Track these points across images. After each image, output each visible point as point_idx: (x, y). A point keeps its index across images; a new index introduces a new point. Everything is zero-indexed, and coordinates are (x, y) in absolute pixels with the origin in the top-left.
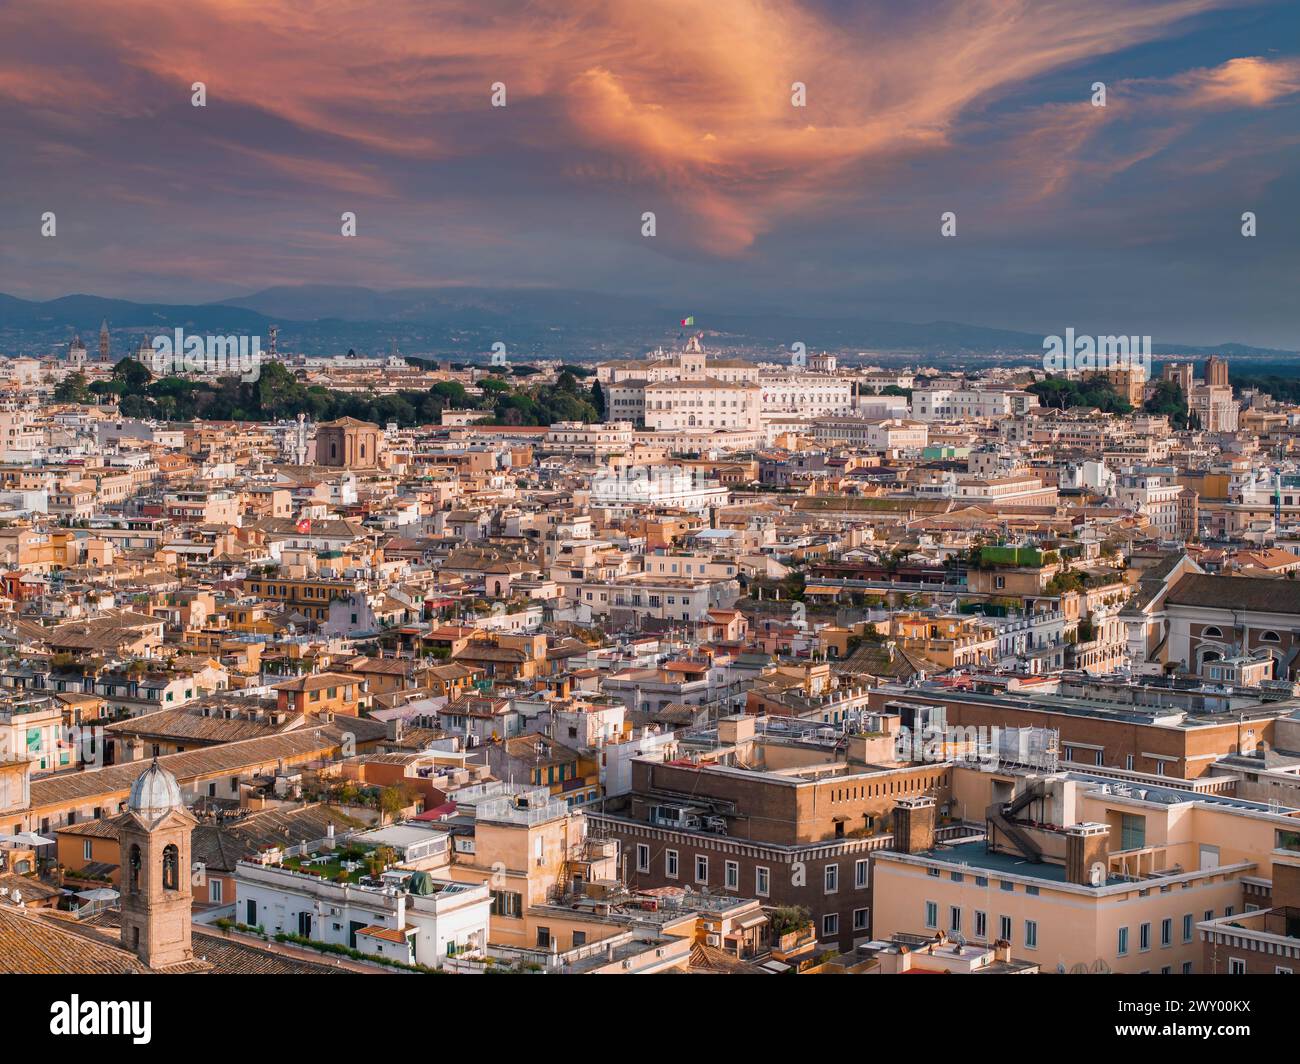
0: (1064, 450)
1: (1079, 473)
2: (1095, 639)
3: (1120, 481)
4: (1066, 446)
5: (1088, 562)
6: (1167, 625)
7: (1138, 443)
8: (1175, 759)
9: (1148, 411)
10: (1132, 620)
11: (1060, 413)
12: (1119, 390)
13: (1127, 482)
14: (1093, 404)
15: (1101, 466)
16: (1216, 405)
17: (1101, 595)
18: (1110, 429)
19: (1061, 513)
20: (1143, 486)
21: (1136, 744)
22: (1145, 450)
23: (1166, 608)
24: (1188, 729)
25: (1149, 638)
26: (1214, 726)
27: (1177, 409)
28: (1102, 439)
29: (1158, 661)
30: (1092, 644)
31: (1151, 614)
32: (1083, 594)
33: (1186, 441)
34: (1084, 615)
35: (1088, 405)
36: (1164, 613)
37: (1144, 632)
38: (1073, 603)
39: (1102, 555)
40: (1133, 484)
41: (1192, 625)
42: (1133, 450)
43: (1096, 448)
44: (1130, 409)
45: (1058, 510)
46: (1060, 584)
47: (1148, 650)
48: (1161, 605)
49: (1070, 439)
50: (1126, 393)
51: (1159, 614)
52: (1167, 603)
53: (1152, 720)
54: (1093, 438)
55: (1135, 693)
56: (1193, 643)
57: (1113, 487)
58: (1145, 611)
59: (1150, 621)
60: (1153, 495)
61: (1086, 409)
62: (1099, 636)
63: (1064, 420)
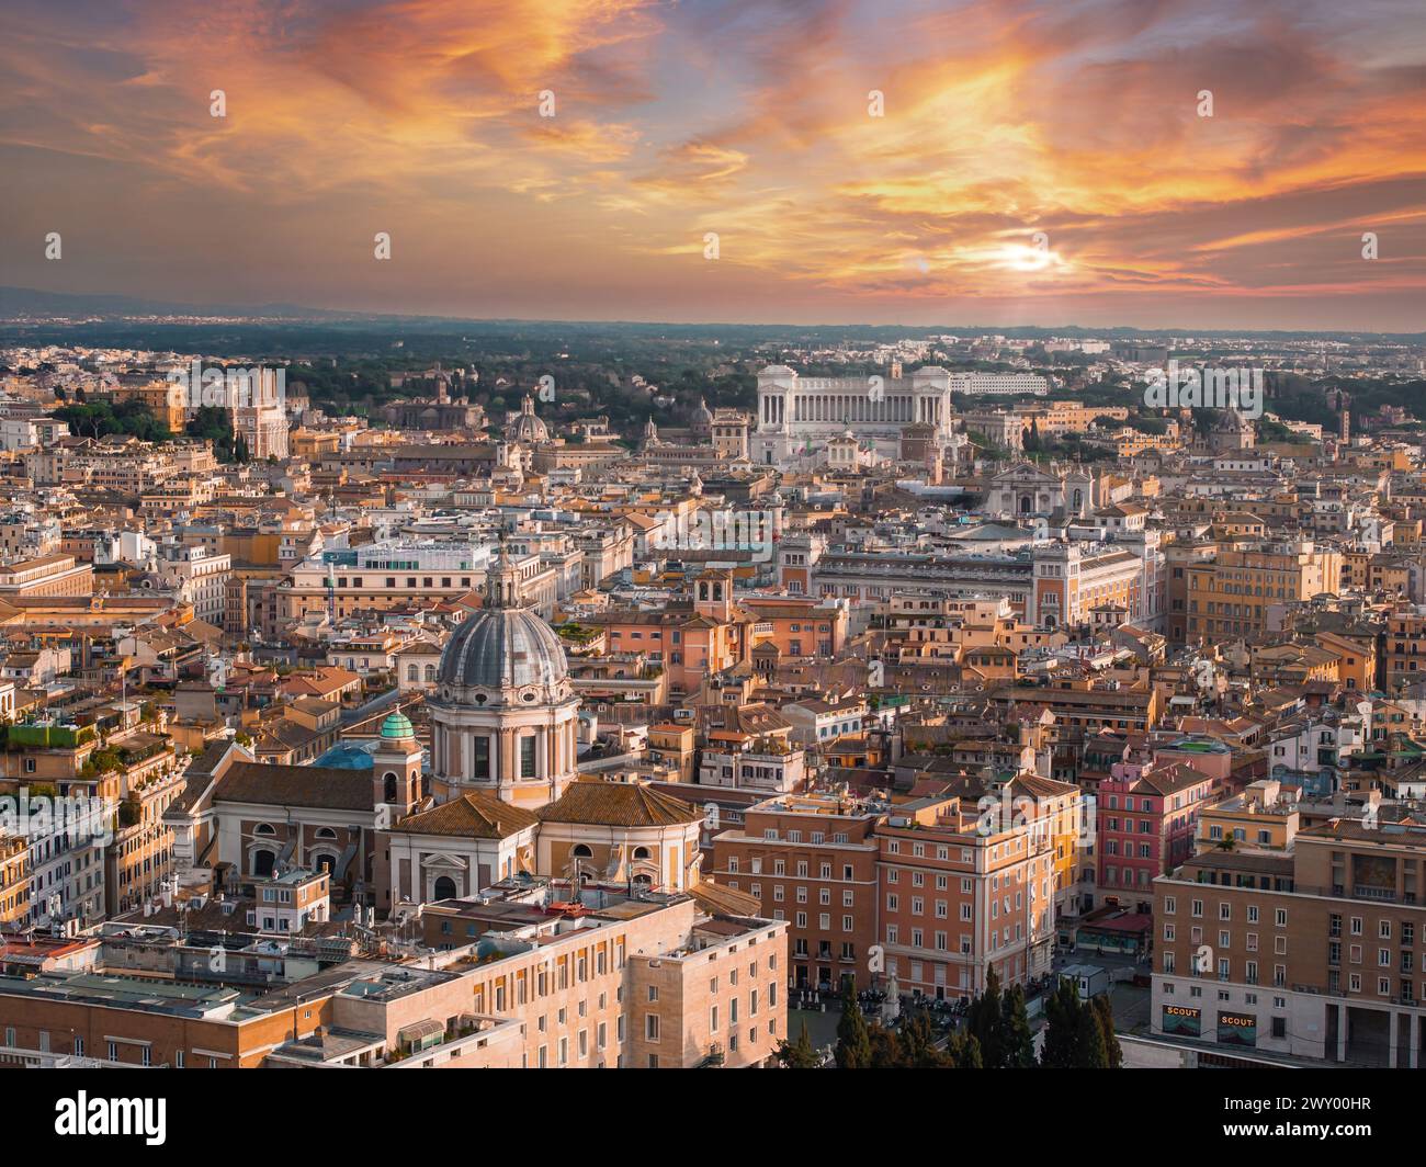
0: (99, 493)
1: (116, 546)
2: (139, 822)
3: (161, 551)
4: (101, 488)
5: (128, 732)
6: (216, 823)
7: (180, 485)
8: (229, 1056)
9: (190, 435)
10: (178, 823)
11: (93, 444)
12: (158, 413)
13: (169, 553)
14: (130, 432)
15: (140, 536)
16: (264, 426)
17: (143, 770)
18: (149, 466)
19: (96, 605)
20: (186, 558)
21: (185, 1039)
22: (188, 493)
23: (214, 805)
24: (241, 1024)
25: (198, 841)
26: (269, 1015)
27: (223, 434)
28: (141, 477)
29: (207, 865)
30: (135, 828)
31: (198, 815)
32: (123, 773)
33: (232, 479)
34: (125, 796)
35: (125, 433)
36: (212, 810)
37: (192, 835)
38: (112, 784)
39: (143, 720)
40: (176, 555)
41: (243, 823)
42: (175, 492)
43: (134, 487)
44: (171, 436)
45: (94, 602)
46: (98, 764)
47: (197, 853)
48: (209, 802)
49: (105, 478)
50: (166, 416)
51: (206, 812)
52: (215, 799)
53: (202, 1013)
54: (131, 477)
55: (182, 955)
56: (245, 841)
57: (154, 561)
58: (191, 812)
59: (198, 822)
60: (198, 567)
61: (122, 437)
62: (143, 818)
63: (98, 455)
